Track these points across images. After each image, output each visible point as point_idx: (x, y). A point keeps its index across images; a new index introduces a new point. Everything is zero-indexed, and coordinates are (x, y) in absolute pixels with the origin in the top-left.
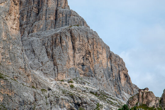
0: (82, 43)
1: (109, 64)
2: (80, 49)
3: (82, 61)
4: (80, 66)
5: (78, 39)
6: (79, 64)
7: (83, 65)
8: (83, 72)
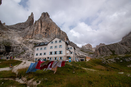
0: (45, 24)
1: (59, 34)
2: (44, 27)
3: (45, 31)
4: (44, 34)
5: (43, 22)
6: (43, 33)
7: (46, 33)
8: (45, 36)
